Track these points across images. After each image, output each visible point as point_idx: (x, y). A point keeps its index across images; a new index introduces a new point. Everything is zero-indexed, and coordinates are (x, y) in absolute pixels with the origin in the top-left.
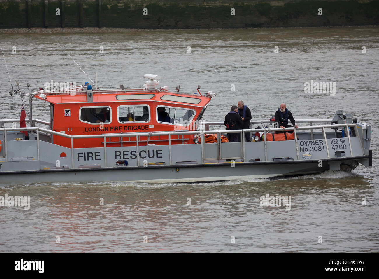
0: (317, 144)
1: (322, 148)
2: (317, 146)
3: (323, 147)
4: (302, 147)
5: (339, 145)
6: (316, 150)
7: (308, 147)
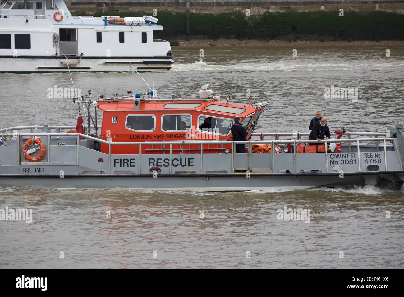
0: (349, 157)
1: (354, 162)
2: (349, 159)
3: (355, 160)
4: (332, 160)
5: (373, 159)
6: (347, 163)
7: (339, 160)
